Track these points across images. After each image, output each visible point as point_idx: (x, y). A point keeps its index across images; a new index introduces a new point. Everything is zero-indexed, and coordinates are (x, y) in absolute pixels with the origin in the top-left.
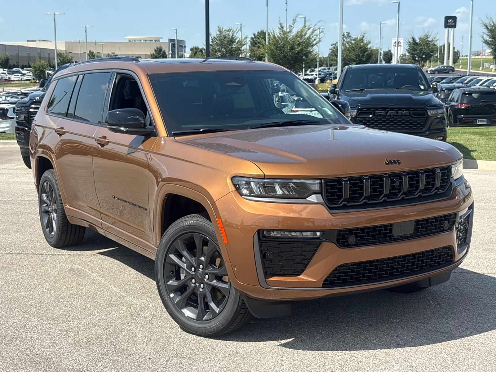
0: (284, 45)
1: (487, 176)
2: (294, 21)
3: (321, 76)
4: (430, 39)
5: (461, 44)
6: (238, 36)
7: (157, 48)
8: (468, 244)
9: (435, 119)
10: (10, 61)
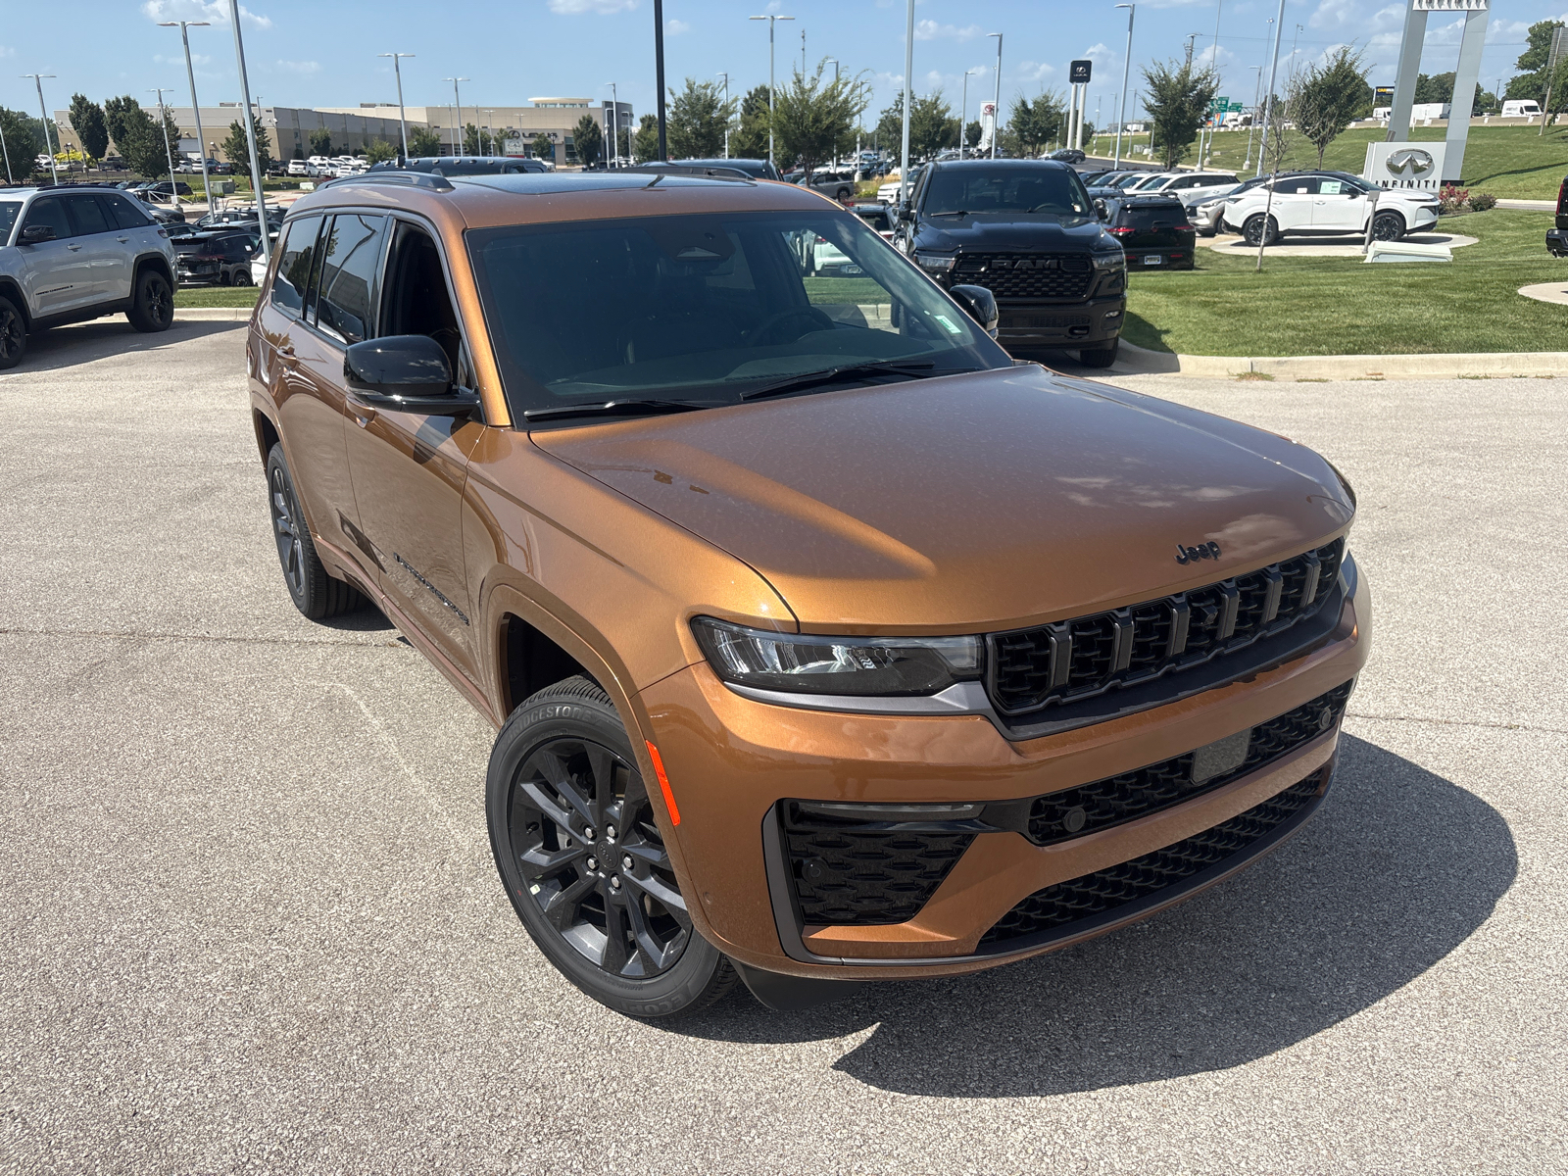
0: (803, 114)
1: (1205, 393)
2: (820, 68)
3: (864, 167)
4: (1052, 104)
6: (723, 97)
7: (584, 118)
9: (1106, 275)
10: (331, 142)
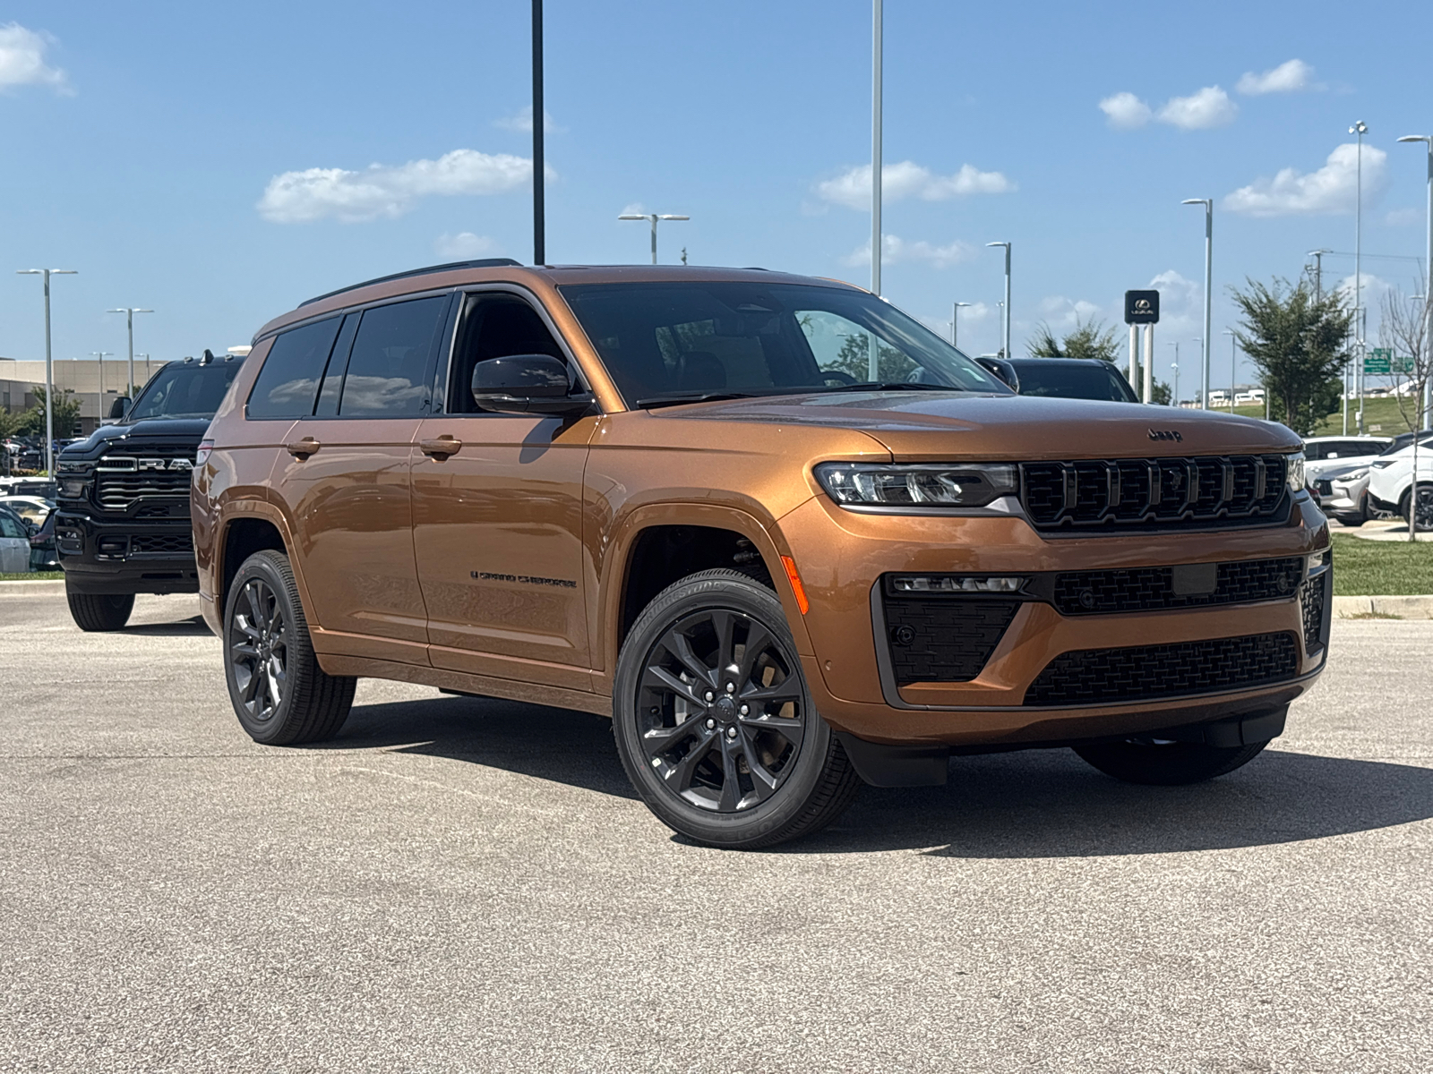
4: (1095, 344)
5: (1174, 365)
8: (1326, 647)
